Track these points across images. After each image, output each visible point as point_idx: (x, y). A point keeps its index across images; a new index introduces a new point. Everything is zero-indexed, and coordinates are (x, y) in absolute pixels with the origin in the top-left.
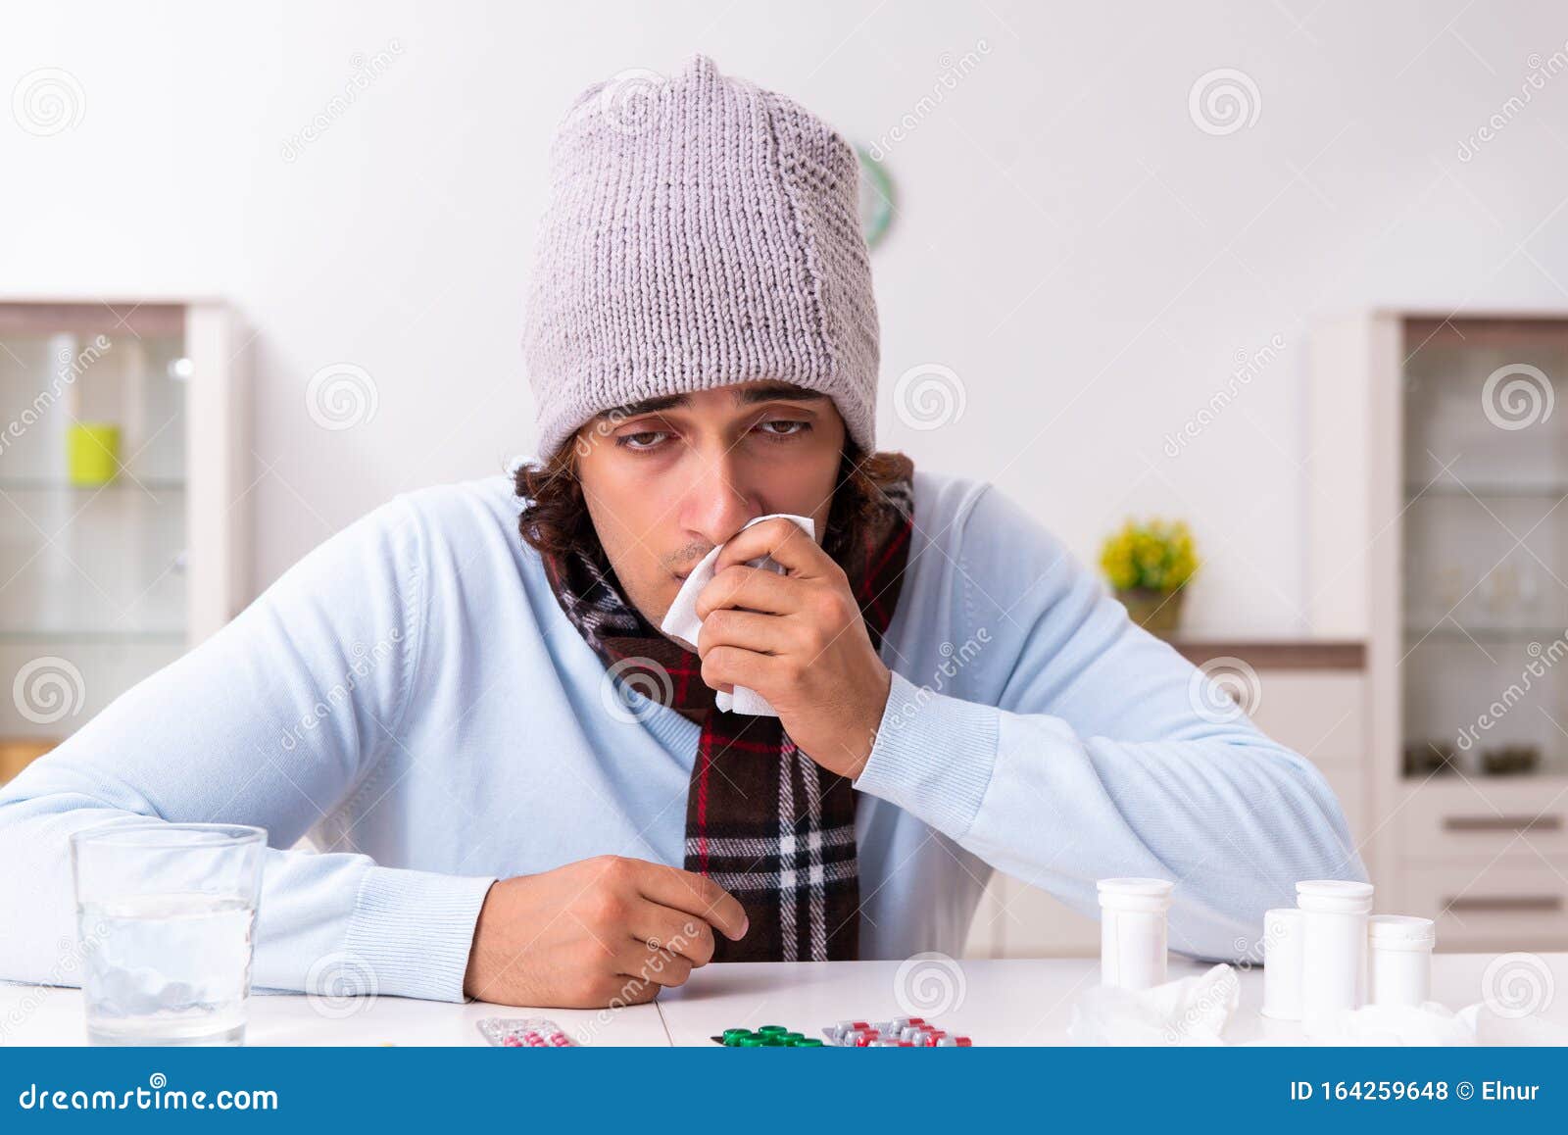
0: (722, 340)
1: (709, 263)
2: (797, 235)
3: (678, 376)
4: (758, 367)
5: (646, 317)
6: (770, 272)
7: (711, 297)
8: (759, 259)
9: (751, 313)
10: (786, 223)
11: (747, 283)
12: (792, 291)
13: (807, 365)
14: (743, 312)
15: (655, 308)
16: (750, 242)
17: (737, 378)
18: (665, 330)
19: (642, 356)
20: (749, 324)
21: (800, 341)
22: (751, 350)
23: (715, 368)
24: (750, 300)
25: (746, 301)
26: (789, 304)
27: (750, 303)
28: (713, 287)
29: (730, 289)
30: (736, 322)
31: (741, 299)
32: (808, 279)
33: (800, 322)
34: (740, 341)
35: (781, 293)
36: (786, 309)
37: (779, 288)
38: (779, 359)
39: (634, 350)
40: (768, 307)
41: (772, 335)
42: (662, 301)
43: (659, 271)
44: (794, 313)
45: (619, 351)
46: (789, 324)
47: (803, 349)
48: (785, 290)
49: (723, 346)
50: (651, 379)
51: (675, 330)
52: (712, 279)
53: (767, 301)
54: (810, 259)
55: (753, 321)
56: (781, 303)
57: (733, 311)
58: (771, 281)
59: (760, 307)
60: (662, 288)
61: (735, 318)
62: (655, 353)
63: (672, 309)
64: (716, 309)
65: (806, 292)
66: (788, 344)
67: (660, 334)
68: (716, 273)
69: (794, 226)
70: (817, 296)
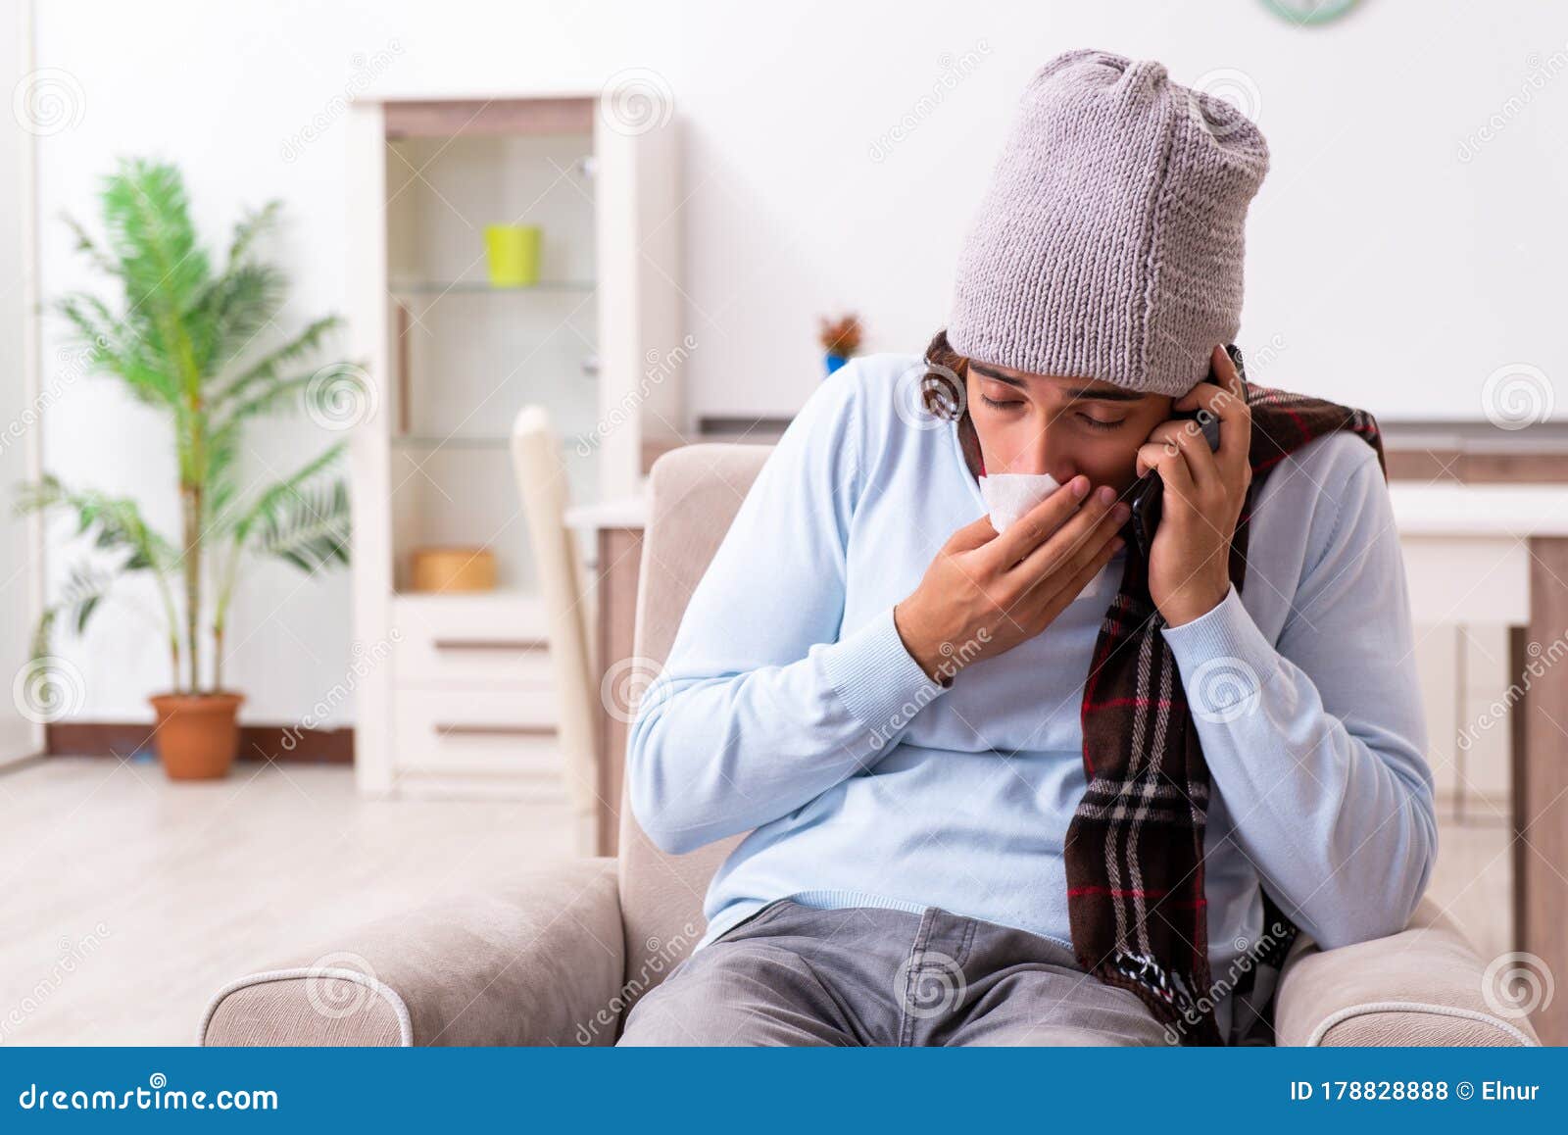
0: (1057, 342)
1: (1066, 280)
2: (1146, 266)
3: (1020, 359)
4: (1080, 368)
5: (1010, 307)
6: (1111, 297)
7: (1059, 306)
8: (1106, 285)
9: (1086, 326)
10: (1140, 256)
11: (1090, 301)
12: (1125, 314)
13: (1120, 375)
14: (1080, 324)
15: (1017, 302)
16: (1105, 269)
17: (1063, 373)
18: (1019, 321)
19: (999, 335)
20: (1082, 334)
21: (1120, 355)
22: (1078, 354)
23: (1046, 362)
24: (1088, 316)
25: (1085, 316)
26: (1119, 324)
27: (1088, 319)
28: (1063, 299)
29: (1076, 304)
30: (1072, 331)
31: (1082, 313)
32: (1142, 306)
33: (1124, 339)
34: (1071, 346)
35: (1115, 314)
36: (1115, 328)
37: (1115, 310)
38: (1098, 367)
39: (995, 328)
40: (1101, 324)
41: (1098, 347)
42: (1023, 299)
43: (1029, 274)
44: (1121, 332)
45: (986, 324)
46: (1114, 340)
47: (1119, 362)
48: (1119, 312)
49: (1056, 347)
50: (1001, 354)
51: (1025, 324)
52: (1064, 292)
53: (1102, 319)
54: (1149, 289)
55: (1086, 333)
56: (1112, 323)
57: (1072, 322)
58: (1109, 303)
59: (1094, 323)
60: (1026, 289)
61: (1072, 327)
62: (1008, 335)
63: (1028, 307)
64: (1059, 316)
65: (1135, 317)
66: (1109, 355)
67: (1015, 322)
68: (1069, 288)
69: (1146, 259)
70: (1145, 321)
